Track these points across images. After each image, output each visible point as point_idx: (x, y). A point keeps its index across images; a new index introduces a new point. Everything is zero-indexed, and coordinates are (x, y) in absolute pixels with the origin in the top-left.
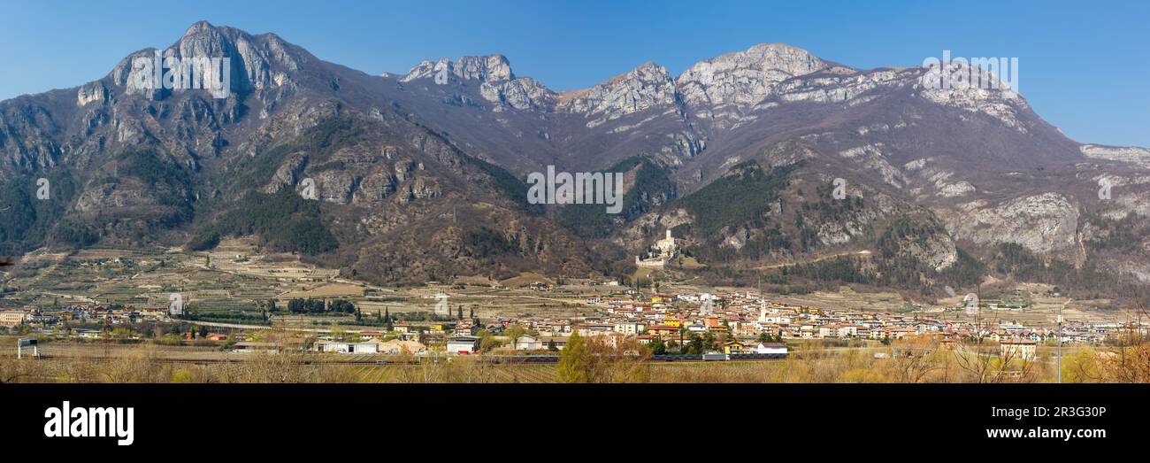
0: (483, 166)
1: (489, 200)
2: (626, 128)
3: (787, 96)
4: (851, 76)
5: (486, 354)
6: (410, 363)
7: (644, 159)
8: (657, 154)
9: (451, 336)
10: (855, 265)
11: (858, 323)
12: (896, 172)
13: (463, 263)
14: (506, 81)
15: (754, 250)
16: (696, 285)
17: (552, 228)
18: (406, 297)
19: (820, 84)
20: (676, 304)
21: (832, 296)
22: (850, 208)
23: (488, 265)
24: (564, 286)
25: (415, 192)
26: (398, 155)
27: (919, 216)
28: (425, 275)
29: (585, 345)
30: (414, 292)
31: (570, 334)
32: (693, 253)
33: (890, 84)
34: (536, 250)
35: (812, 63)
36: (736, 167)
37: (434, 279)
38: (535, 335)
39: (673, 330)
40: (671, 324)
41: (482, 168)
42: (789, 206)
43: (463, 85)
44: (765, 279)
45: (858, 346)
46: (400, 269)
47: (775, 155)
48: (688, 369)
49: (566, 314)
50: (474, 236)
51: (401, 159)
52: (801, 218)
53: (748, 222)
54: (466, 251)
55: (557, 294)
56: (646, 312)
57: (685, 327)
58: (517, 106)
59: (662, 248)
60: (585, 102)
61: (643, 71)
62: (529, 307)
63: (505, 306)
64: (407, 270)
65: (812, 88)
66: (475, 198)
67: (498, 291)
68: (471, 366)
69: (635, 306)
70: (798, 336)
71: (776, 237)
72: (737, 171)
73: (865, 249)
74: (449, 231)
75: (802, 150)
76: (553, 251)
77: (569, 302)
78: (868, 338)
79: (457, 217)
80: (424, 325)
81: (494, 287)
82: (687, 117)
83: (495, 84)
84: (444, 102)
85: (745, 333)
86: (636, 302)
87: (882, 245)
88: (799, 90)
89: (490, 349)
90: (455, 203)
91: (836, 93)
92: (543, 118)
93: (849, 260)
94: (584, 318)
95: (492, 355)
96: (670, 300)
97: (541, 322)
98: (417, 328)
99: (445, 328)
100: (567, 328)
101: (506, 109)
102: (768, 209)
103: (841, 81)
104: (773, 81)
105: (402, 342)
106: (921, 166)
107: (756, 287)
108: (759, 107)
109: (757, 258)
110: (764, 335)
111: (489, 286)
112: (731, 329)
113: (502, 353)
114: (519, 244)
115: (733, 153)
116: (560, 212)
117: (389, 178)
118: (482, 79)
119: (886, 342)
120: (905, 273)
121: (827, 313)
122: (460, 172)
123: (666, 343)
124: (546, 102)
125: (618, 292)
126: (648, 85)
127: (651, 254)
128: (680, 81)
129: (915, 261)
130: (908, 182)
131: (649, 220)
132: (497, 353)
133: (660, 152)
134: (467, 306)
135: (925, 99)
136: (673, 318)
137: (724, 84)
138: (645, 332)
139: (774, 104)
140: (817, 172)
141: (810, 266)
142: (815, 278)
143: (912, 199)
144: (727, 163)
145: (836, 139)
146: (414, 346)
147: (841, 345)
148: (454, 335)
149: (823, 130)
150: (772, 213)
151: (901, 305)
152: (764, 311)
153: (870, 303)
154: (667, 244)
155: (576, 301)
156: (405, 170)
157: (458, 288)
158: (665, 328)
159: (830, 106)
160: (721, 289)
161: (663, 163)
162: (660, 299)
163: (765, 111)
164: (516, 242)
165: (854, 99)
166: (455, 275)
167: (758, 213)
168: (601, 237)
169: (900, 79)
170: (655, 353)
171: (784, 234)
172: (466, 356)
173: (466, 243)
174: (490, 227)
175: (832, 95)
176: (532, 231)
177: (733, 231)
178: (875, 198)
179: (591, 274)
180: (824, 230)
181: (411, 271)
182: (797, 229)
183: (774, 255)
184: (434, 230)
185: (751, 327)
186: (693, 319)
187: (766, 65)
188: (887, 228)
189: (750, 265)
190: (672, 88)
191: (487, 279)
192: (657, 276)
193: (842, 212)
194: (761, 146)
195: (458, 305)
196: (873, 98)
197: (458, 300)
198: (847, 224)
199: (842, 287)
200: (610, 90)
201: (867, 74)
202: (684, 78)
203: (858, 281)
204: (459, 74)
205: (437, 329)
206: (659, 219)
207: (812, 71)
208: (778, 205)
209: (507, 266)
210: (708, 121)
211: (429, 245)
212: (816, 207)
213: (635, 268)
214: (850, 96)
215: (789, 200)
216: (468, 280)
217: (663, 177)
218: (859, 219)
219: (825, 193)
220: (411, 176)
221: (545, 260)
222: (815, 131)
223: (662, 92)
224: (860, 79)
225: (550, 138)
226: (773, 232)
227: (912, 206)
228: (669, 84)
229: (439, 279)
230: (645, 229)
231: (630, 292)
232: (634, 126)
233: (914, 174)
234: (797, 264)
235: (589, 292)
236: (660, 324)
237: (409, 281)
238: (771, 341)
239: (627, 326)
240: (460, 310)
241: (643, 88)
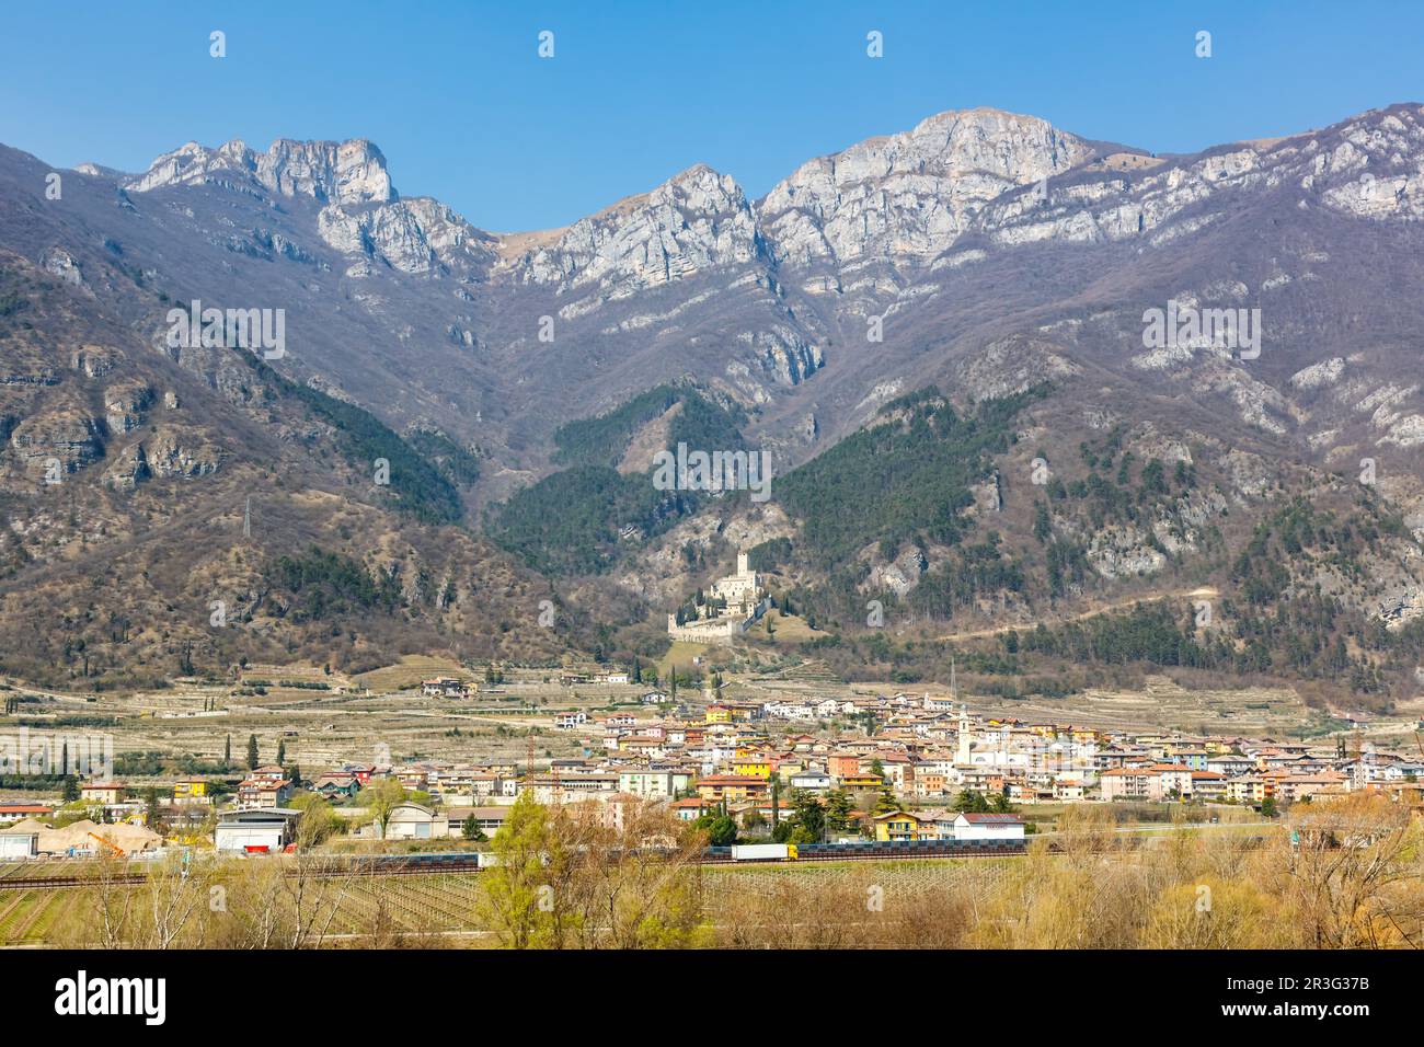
0: (318, 404)
1: (331, 485)
2: (647, 320)
3: (1005, 233)
4: (1152, 173)
5: (312, 853)
6: (117, 879)
7: (688, 391)
8: (716, 380)
9: (227, 809)
10: (1181, 623)
11: (1196, 763)
12: (1271, 395)
13: (264, 633)
14: (378, 204)
15: (936, 597)
16: (807, 678)
17: (477, 551)
18: (117, 716)
19: (1080, 200)
20: (762, 724)
21: (1126, 698)
22: (1163, 489)
23: (324, 639)
24: (502, 687)
25: (152, 460)
26: (112, 370)
27: (1335, 499)
28: (169, 662)
29: (550, 825)
30: (139, 703)
31: (512, 801)
32: (798, 606)
33: (1245, 182)
34: (439, 603)
35: (1060, 151)
36: (892, 406)
37: (189, 670)
38: (431, 803)
39: (754, 787)
40: (751, 772)
41: (317, 410)
42: (1018, 492)
43: (277, 207)
44: (966, 662)
45: (1197, 819)
46: (105, 648)
47: (982, 373)
48: (791, 879)
49: (506, 753)
50: (294, 569)
51: (120, 378)
52: (1047, 518)
53: (923, 532)
54: (272, 603)
55: (487, 706)
56: (691, 744)
57: (783, 778)
58: (403, 267)
59: (728, 594)
60: (556, 258)
61: (686, 186)
62: (420, 736)
63: (362, 733)
64: (125, 648)
65: (1061, 210)
66: (298, 479)
67: (348, 699)
68: (271, 881)
69: (666, 731)
70: (1049, 796)
71: (990, 564)
72: (897, 414)
73: (1204, 584)
74: (231, 557)
75: (1043, 358)
76: (480, 605)
77: (514, 723)
78: (1221, 800)
79: (254, 523)
80: (160, 785)
81: (336, 691)
82: (783, 294)
83: (351, 210)
84: (231, 249)
85: (923, 790)
86: (670, 721)
87: (1244, 573)
88: (1033, 216)
89: (319, 840)
90: (250, 489)
91: (1118, 218)
92: (461, 295)
93: (1165, 613)
94: (548, 761)
95: (325, 853)
96: (748, 715)
97: (447, 773)
98: (143, 791)
99: (213, 790)
100: (509, 785)
101: (375, 272)
102: (969, 500)
103: (1128, 186)
104: (971, 201)
105: (102, 829)
106: (1333, 376)
107: (946, 682)
108: (943, 262)
109: (947, 614)
110: (967, 795)
111: (326, 688)
112: (888, 783)
113: (351, 848)
114: (399, 589)
115: (883, 371)
116: (496, 514)
117: (88, 425)
118: (321, 195)
119: (1267, 809)
120: (1306, 638)
121: (1116, 740)
122: (265, 417)
123: (739, 819)
124: (469, 259)
125: (628, 700)
126: (695, 220)
127: (702, 610)
128: (766, 208)
129: (1331, 609)
130: (1302, 418)
131: (697, 532)
132: (340, 848)
133: (722, 374)
134: (269, 737)
135: (1333, 210)
136: (756, 758)
137: (864, 213)
138: (690, 792)
139: (975, 255)
140: (1079, 409)
141: (1072, 630)
142: (1083, 657)
143: (1314, 458)
144: (873, 396)
145: (1124, 328)
146: (131, 836)
147: (1156, 818)
148: (235, 806)
149: (1091, 308)
150: (980, 509)
151: (1303, 718)
152: (965, 740)
153: (1223, 714)
154: (739, 586)
155: (530, 722)
156: (130, 407)
157: (250, 694)
158: (736, 783)
159: (1107, 250)
160: (864, 687)
161: (729, 399)
162: (725, 713)
163: (956, 272)
164: (393, 584)
165: (1161, 228)
166: (243, 662)
167: (945, 511)
168: (589, 572)
169: (1268, 169)
170: (713, 842)
171: (1007, 556)
172: (260, 856)
173: (272, 587)
174: (331, 548)
175: (1108, 224)
176: (432, 558)
177: (891, 554)
178: (1223, 461)
179: (565, 659)
180: (1101, 544)
181: (134, 652)
182: (1038, 544)
183: (986, 606)
184: (195, 553)
185: (936, 777)
186: (801, 759)
187: (957, 164)
188: (1257, 533)
189: (931, 631)
190: (750, 226)
191: (321, 671)
192: (716, 660)
193: (1142, 499)
194: (950, 354)
195: (247, 733)
196: (1206, 221)
197: (248, 722)
198: (1157, 527)
199: (1151, 678)
200: (613, 232)
201: (1189, 163)
202: (776, 201)
203: (1191, 663)
204: (268, 180)
205: (193, 792)
206: (721, 528)
207: (1060, 169)
208: (992, 489)
209: (369, 640)
210: (829, 300)
211: (183, 587)
212: (1080, 491)
213: (666, 644)
214: (1150, 223)
215: (1016, 477)
216: (274, 673)
217: (730, 431)
218: (1186, 513)
219: (1102, 457)
220: (143, 421)
221: (460, 627)
222: (1070, 313)
223: (727, 235)
224: (1174, 179)
225: (475, 342)
226: (980, 551)
227: (1317, 476)
228: (741, 217)
229: (202, 672)
230: (690, 553)
231: (654, 698)
232: (664, 316)
233: (1317, 396)
234: (1042, 628)
235: (560, 699)
236: (726, 773)
237: (128, 677)
238: (986, 809)
239: (649, 778)
240: (253, 746)
241: (685, 226)
